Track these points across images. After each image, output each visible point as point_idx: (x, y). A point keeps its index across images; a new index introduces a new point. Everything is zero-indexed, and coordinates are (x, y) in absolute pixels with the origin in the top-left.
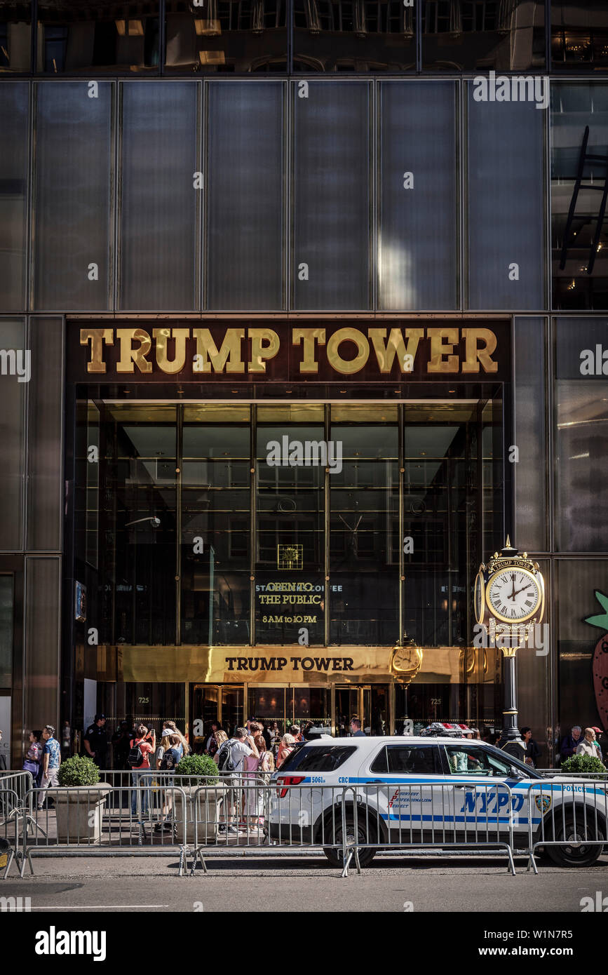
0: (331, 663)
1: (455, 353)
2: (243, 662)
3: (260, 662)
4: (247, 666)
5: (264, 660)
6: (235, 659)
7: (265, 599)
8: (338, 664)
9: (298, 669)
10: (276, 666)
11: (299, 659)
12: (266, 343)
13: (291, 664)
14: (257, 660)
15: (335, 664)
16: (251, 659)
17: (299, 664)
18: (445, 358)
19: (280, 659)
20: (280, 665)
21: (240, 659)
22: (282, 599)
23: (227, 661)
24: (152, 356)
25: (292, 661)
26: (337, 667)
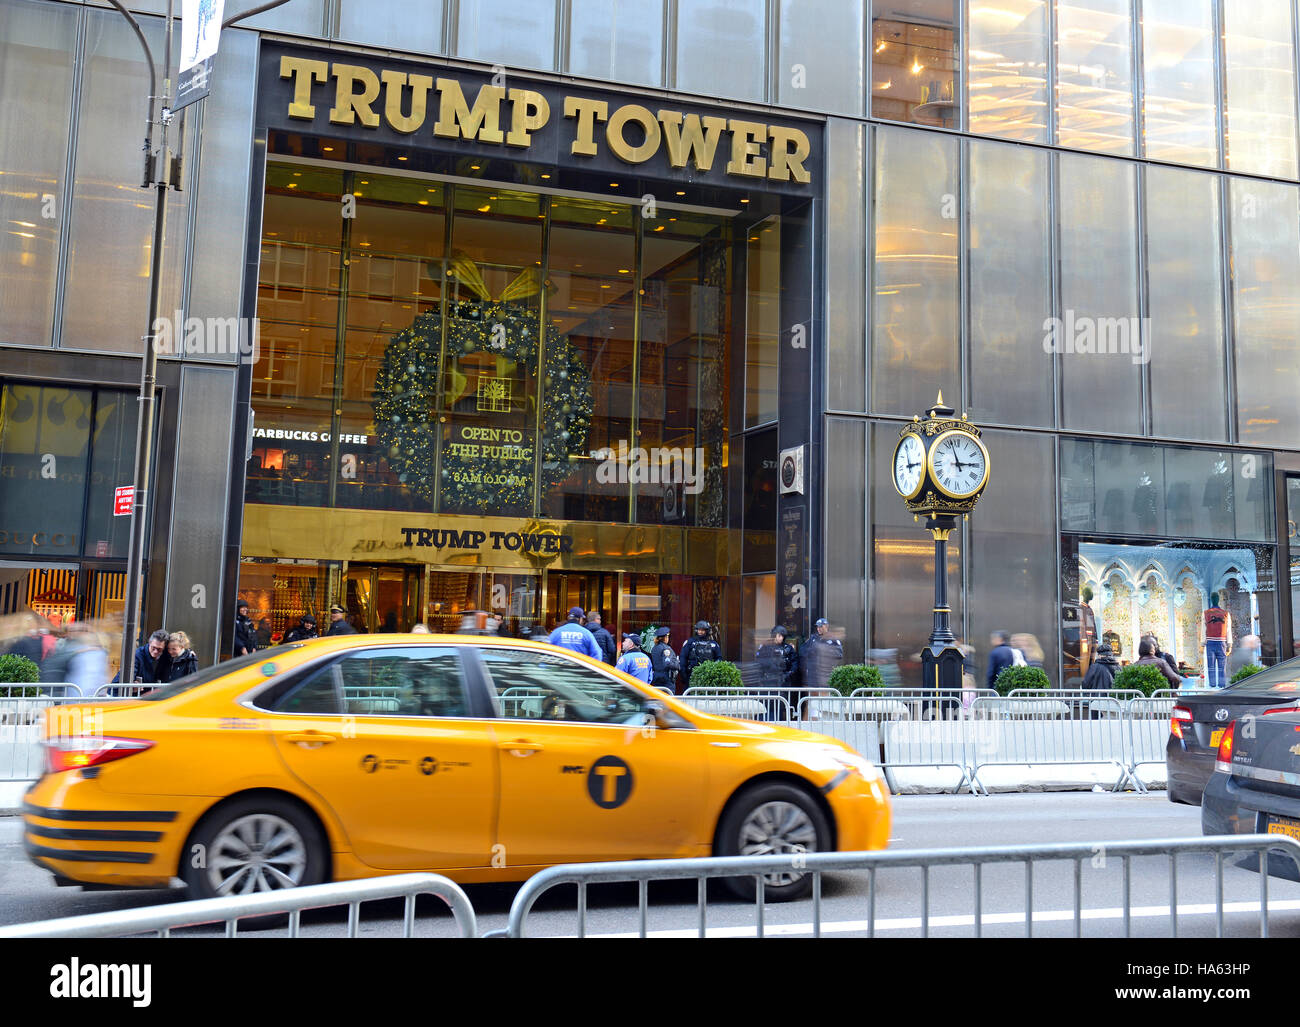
0: (544, 541)
1: (762, 154)
2: (425, 535)
3: (449, 536)
4: (431, 541)
5: (454, 533)
6: (414, 531)
7: (458, 450)
8: (553, 543)
9: (500, 548)
10: (471, 542)
11: (502, 534)
12: (532, 110)
13: (490, 541)
14: (445, 533)
15: (549, 543)
16: (436, 532)
17: (502, 540)
18: (750, 159)
19: (475, 534)
20: (476, 542)
21: (421, 531)
22: (480, 451)
23: (403, 533)
24: (378, 106)
25: (491, 536)
26: (552, 547)
